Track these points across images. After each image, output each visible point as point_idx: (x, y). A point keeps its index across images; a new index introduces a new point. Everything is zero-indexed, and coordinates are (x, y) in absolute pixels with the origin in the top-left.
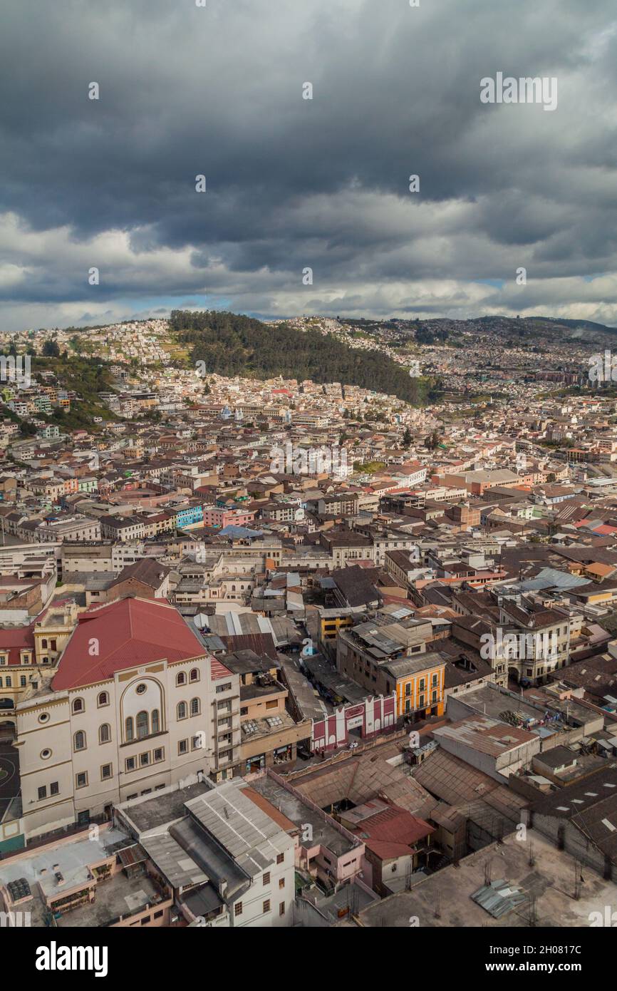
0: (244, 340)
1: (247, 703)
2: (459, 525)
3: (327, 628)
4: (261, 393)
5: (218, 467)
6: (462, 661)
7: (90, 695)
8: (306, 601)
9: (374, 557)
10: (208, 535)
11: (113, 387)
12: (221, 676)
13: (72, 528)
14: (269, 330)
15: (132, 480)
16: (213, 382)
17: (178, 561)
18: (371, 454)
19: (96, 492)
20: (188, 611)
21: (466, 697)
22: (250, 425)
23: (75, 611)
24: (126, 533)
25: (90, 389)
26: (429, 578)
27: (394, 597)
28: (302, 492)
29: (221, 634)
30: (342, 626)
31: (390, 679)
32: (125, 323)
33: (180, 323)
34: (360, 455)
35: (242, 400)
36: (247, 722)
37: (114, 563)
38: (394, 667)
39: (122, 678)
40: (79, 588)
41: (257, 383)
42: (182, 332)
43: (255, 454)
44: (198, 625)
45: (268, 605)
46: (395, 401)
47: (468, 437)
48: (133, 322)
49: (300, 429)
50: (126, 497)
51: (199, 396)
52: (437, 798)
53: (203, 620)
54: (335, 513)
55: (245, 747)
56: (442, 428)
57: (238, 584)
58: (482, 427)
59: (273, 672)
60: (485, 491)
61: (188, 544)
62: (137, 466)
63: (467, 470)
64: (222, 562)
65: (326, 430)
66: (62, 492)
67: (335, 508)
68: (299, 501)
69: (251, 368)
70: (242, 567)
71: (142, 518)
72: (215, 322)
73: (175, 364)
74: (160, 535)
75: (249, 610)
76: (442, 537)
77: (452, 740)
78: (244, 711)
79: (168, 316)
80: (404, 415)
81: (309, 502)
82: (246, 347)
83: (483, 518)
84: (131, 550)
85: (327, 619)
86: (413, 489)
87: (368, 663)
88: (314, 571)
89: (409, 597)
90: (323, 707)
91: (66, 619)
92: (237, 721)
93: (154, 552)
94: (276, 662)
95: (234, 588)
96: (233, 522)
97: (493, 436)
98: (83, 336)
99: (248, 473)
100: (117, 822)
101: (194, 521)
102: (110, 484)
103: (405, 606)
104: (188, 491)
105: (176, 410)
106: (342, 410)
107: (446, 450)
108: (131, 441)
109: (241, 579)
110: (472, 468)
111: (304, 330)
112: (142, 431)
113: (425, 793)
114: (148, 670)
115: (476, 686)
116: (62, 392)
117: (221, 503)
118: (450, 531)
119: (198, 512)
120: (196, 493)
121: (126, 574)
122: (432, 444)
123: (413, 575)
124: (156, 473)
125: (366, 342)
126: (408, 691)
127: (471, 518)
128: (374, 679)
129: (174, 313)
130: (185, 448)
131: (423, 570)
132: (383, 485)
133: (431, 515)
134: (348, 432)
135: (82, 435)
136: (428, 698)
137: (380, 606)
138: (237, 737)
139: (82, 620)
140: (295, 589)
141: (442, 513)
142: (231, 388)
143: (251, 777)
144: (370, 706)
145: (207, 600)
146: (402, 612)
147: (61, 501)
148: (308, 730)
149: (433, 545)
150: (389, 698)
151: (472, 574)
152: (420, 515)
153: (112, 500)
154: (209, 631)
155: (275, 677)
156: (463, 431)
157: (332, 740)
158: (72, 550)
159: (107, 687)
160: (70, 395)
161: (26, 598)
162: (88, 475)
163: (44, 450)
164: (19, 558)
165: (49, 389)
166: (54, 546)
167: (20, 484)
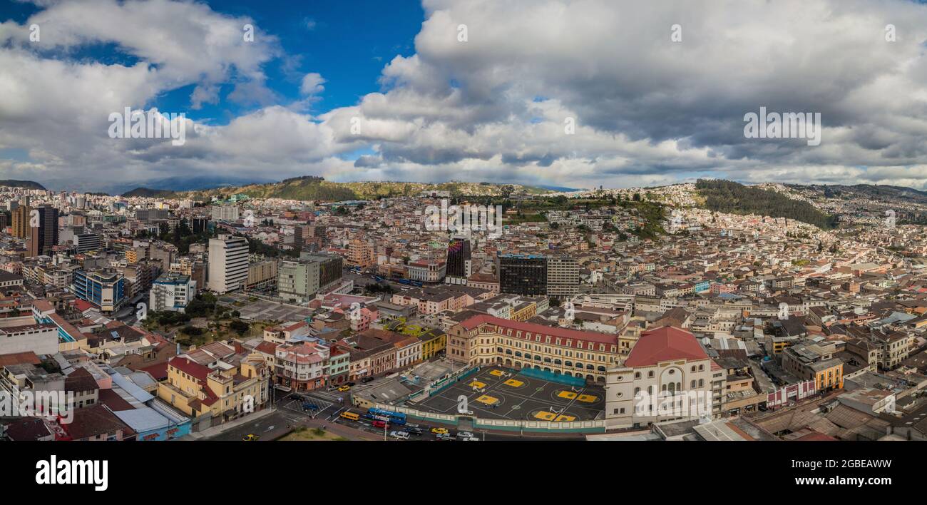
0: (734, 195)
1: (730, 383)
2: (849, 292)
3: (777, 347)
4: (743, 222)
5: (718, 261)
6: (852, 361)
7: (644, 371)
8: (765, 333)
9: (803, 310)
10: (711, 297)
11: (666, 217)
12: (716, 370)
13: (640, 288)
14: (747, 189)
15: (673, 266)
16: (717, 216)
17: (695, 309)
18: (801, 256)
19: (654, 271)
20: (699, 335)
21: (855, 379)
22: (736, 239)
23: (640, 330)
24: (668, 293)
25: (654, 218)
26: (833, 320)
27: (814, 331)
28: (763, 275)
29: (717, 349)
30: (785, 346)
31: (812, 372)
32: (674, 185)
33: (701, 185)
34: (795, 256)
35: (732, 226)
36: (730, 393)
37: (661, 307)
38: (814, 366)
39: (662, 366)
40: (642, 319)
41: (740, 217)
42: (702, 190)
43: (739, 254)
44: (704, 343)
45: (744, 335)
46: (813, 228)
47: (852, 246)
48: (677, 185)
49: (763, 242)
50: (669, 275)
51: (710, 223)
52: (840, 426)
53: (707, 341)
54: (782, 287)
55: (729, 404)
56: (839, 242)
57: (727, 324)
58: (859, 241)
59: (745, 369)
60: (862, 274)
61: (701, 301)
62: (676, 259)
63: (852, 263)
64: (719, 311)
65: (777, 243)
66: (637, 270)
67: (782, 284)
68: (762, 280)
69: (738, 209)
70: (730, 314)
71: (677, 286)
72: (720, 185)
73: (697, 206)
74: (685, 296)
75: (733, 337)
76: (840, 299)
77: (848, 400)
78: (728, 387)
79: (695, 182)
80: (819, 235)
81: (767, 281)
82: (735, 198)
83: (861, 288)
84: (670, 302)
85: (776, 343)
86: (824, 274)
87: (800, 365)
88: (769, 317)
89: (822, 330)
90: (774, 387)
91: (635, 333)
92: (724, 392)
93: (682, 303)
94: (747, 364)
95: (725, 325)
96: (726, 291)
97: (865, 245)
98: (652, 191)
99: (734, 265)
100: (654, 431)
101: (704, 289)
102: (662, 267)
103: (820, 335)
104: (701, 273)
105: (697, 231)
106: (785, 232)
107: (841, 253)
108: (673, 246)
109: (729, 321)
110: (855, 262)
111: (766, 189)
112: (679, 241)
113: (833, 424)
114: (676, 363)
115: (860, 373)
116: (641, 219)
117: (719, 280)
118: (844, 295)
119: (707, 284)
120: (706, 274)
121: (667, 314)
122: (834, 250)
123: (824, 319)
124: (685, 263)
125: (798, 196)
126: (822, 377)
127: (855, 288)
128: (803, 372)
129: (698, 180)
130: (701, 250)
131: (830, 317)
132: (808, 272)
133: (833, 288)
134: (789, 244)
135: (649, 241)
136: (834, 380)
137: (806, 336)
138: (724, 400)
139: (643, 335)
140: (759, 327)
141: (839, 286)
142: (727, 219)
143: (731, 418)
144: (801, 386)
145: (710, 331)
146: (818, 338)
147: (636, 274)
148: (764, 397)
149: (835, 303)
150: (812, 382)
151: (856, 317)
152: (828, 288)
153: (662, 276)
154: (710, 346)
155: (747, 371)
156: (850, 243)
157: (779, 402)
158: (640, 299)
159: (653, 369)
160: (644, 221)
161: (615, 321)
162: (650, 262)
163: (630, 248)
164: (614, 301)
165: (635, 218)
166: (631, 296)
167: (617, 264)
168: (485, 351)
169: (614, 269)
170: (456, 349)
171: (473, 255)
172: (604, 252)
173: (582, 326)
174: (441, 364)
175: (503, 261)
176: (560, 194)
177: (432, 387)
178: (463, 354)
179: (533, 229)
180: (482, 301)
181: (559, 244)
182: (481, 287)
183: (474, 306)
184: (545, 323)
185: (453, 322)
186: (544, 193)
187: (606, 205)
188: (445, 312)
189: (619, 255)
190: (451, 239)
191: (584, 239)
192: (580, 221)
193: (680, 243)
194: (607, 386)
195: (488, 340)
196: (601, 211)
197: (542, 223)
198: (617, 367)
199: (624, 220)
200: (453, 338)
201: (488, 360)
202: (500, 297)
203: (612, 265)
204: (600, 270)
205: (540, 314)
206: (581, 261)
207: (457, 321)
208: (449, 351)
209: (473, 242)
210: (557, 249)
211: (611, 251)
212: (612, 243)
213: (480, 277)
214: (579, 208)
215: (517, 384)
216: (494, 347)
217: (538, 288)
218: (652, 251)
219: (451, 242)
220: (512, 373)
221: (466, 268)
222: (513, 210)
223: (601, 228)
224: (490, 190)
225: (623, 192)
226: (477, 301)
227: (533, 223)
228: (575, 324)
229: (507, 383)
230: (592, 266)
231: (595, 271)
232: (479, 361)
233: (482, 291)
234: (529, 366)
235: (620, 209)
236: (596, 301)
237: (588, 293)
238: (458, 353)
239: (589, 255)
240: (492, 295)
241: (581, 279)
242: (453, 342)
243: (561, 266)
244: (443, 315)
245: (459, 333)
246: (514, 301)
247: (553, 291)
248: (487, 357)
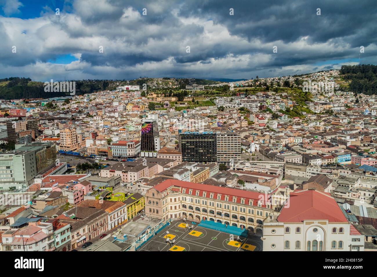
5: (360, 137)
7: (293, 227)
10: (352, 168)
11: (312, 99)
12: (355, 234)
13: (289, 157)
15: (318, 140)
16: (361, 97)
17: (337, 177)
19: (301, 143)
20: (340, 200)
23: (289, 191)
24: (312, 162)
25: (301, 100)
29: (356, 215)
33: (345, 70)
37: (307, 173)
39: (307, 224)
40: (291, 182)
42: (346, 75)
44: (345, 208)
48: (323, 71)
50: (314, 147)
51: (353, 104)
53: (348, 206)
57: (367, 193)
61: (343, 171)
62: (321, 134)
64: (359, 181)
66: (287, 142)
70: (370, 185)
71: (321, 156)
72: (364, 69)
73: (341, 89)
74: (328, 165)
75: (372, 206)
79: (340, 68)
84: (315, 170)
91: (285, 194)
93: (325, 172)
95: (365, 194)
96: (367, 164)
98: (300, 78)
101: (346, 161)
102: (308, 141)
104: (344, 147)
105: (341, 110)
108: (318, 123)
109: (369, 191)
112: (323, 119)
114: (319, 223)
116: (290, 102)
117: (360, 154)
119: (348, 157)
120: (348, 148)
121: (312, 180)
124: (329, 137)
129: (343, 67)
130: (344, 127)
135: (297, 119)
139: (292, 195)
142: (370, 100)
145: (350, 197)
147: (286, 146)
153: (308, 147)
154: (350, 212)
158: (290, 166)
159: (300, 226)
160: (293, 103)
161: (270, 182)
162: (298, 136)
163: (281, 125)
164: (268, 166)
165: (285, 100)
166: (282, 163)
167: (271, 137)
168: (173, 208)
169: (268, 141)
170: (152, 208)
171: (161, 134)
172: (260, 128)
173: (244, 186)
174: (142, 222)
175: (184, 137)
176: (225, 84)
177: (137, 242)
178: (157, 212)
179: (205, 112)
180: (169, 169)
181: (225, 123)
182: (168, 158)
183: (163, 173)
184: (217, 184)
185: (148, 186)
186: (212, 84)
187: (261, 91)
188: (142, 179)
189: (273, 130)
190: (143, 123)
191: (245, 118)
192: (241, 104)
193: (325, 121)
194: (264, 237)
195: (175, 199)
196: (258, 96)
197: (211, 107)
198: (271, 221)
199: (276, 102)
200: (149, 199)
201: (176, 216)
202: (182, 165)
203: (267, 138)
204: (257, 142)
205: (212, 177)
206: (243, 135)
207: (152, 185)
208: (147, 210)
209: (160, 124)
210: (223, 126)
211: (266, 127)
212: (266, 121)
213: (166, 150)
214: (240, 95)
215: (198, 234)
216: (180, 204)
217: (210, 157)
218: (299, 127)
219: (143, 125)
220: (194, 225)
221: (156, 144)
222: (189, 98)
223: (258, 109)
224: (170, 83)
225: (275, 80)
226: (165, 169)
227: (205, 107)
228: (239, 185)
229: (190, 233)
230: (250, 139)
231: (254, 143)
232: (169, 217)
233: (169, 161)
234: (206, 218)
235: (273, 94)
236: (254, 166)
237: (248, 160)
238: (154, 212)
239: (248, 130)
240: (177, 164)
241: (242, 149)
242: (150, 202)
243: (227, 139)
244: (141, 182)
245: (153, 195)
246: (193, 167)
247: (221, 159)
248: (176, 213)
